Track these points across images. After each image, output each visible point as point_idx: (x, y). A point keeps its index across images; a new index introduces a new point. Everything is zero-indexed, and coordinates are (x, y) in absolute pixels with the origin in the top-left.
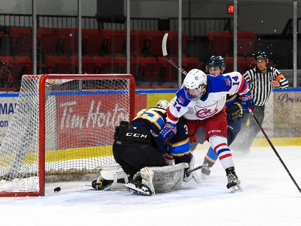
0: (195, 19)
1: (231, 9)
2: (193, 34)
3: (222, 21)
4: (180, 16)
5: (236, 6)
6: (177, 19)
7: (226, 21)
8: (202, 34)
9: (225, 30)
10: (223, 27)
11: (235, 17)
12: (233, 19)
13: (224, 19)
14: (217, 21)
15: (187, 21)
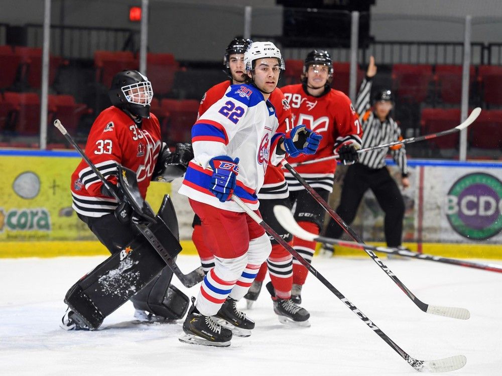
0: (72, 28)
1: (135, 14)
2: (67, 53)
3: (120, 34)
4: (47, 21)
5: (145, 10)
6: (41, 26)
7: (127, 34)
8: (85, 55)
9: (124, 49)
10: (121, 45)
11: (144, 29)
12: (139, 32)
13: (124, 30)
14: (111, 34)
15: (58, 31)
